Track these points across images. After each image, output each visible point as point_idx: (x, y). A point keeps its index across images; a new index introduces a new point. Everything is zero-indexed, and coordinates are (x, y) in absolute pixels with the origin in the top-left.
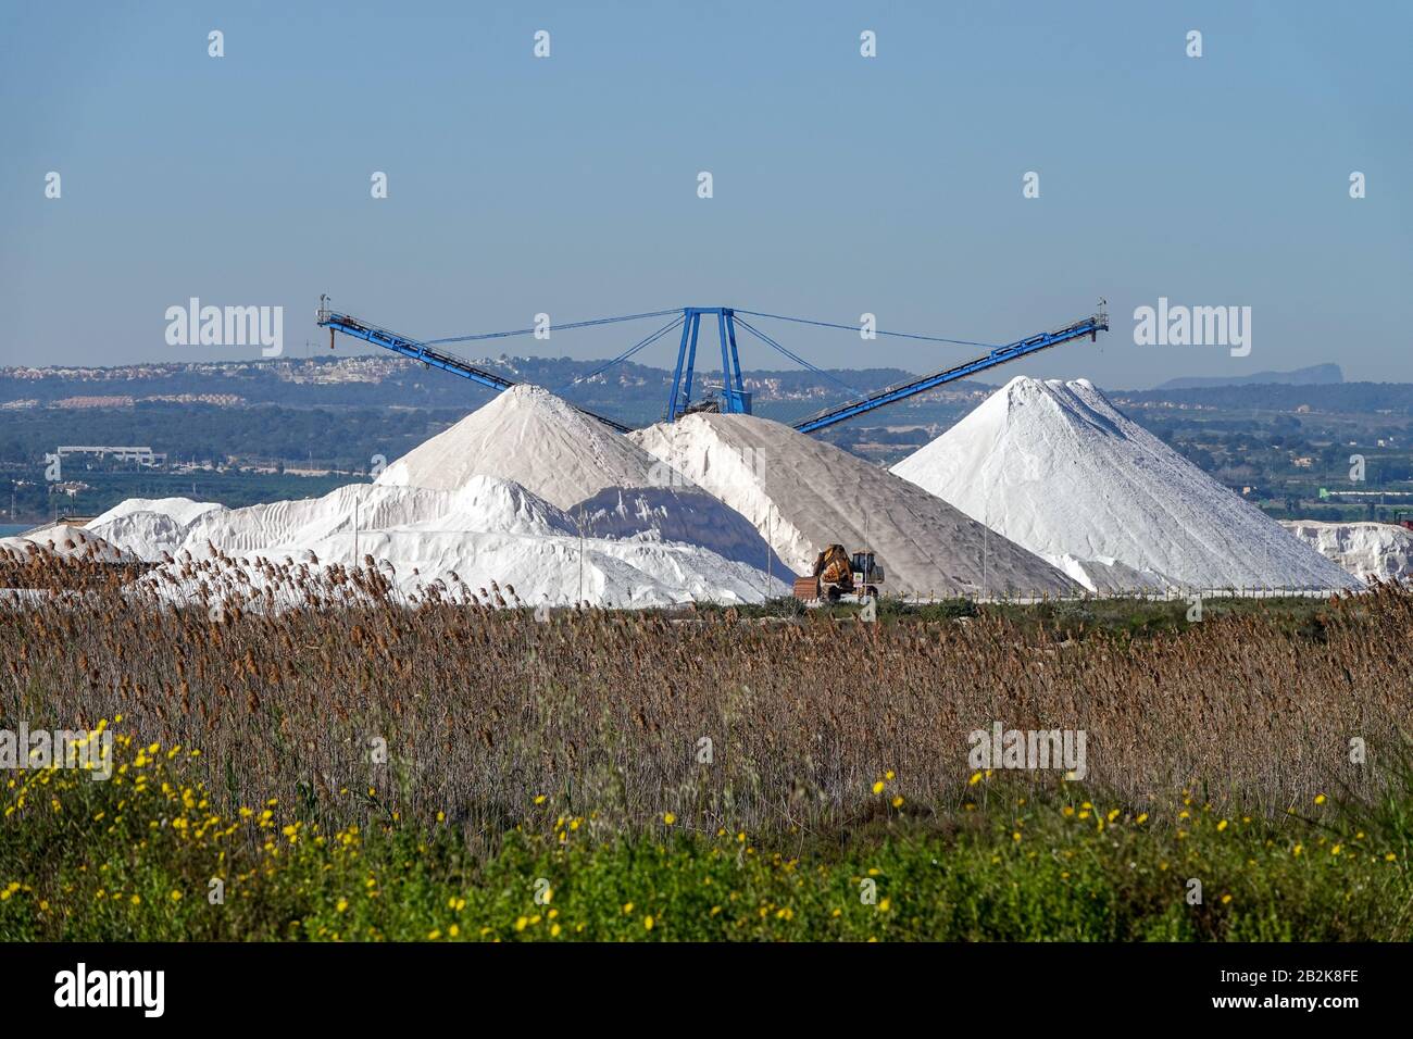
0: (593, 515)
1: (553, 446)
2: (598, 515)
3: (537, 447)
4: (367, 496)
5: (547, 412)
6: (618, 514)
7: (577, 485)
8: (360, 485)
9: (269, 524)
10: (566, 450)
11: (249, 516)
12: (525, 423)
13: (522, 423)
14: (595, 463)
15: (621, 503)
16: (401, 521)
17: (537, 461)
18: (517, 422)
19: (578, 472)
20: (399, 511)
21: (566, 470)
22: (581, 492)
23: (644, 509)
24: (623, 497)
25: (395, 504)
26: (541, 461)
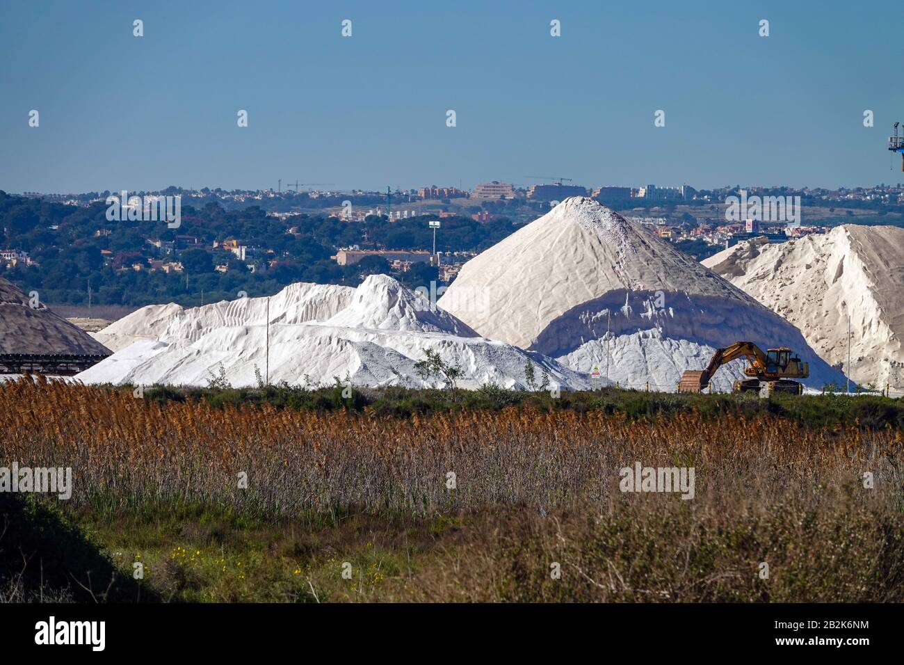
0: (595, 314)
1: (579, 250)
2: (599, 315)
3: (565, 254)
4: (305, 294)
5: (588, 221)
6: (622, 315)
7: (587, 287)
8: (299, 283)
9: (231, 319)
10: (590, 255)
11: (215, 311)
12: (563, 231)
13: (560, 231)
14: (613, 268)
15: (627, 303)
16: (326, 317)
17: (559, 265)
18: (557, 230)
19: (593, 276)
20: (325, 307)
21: (581, 273)
22: (588, 293)
23: (650, 310)
24: (631, 299)
25: (322, 302)
26: (562, 265)
